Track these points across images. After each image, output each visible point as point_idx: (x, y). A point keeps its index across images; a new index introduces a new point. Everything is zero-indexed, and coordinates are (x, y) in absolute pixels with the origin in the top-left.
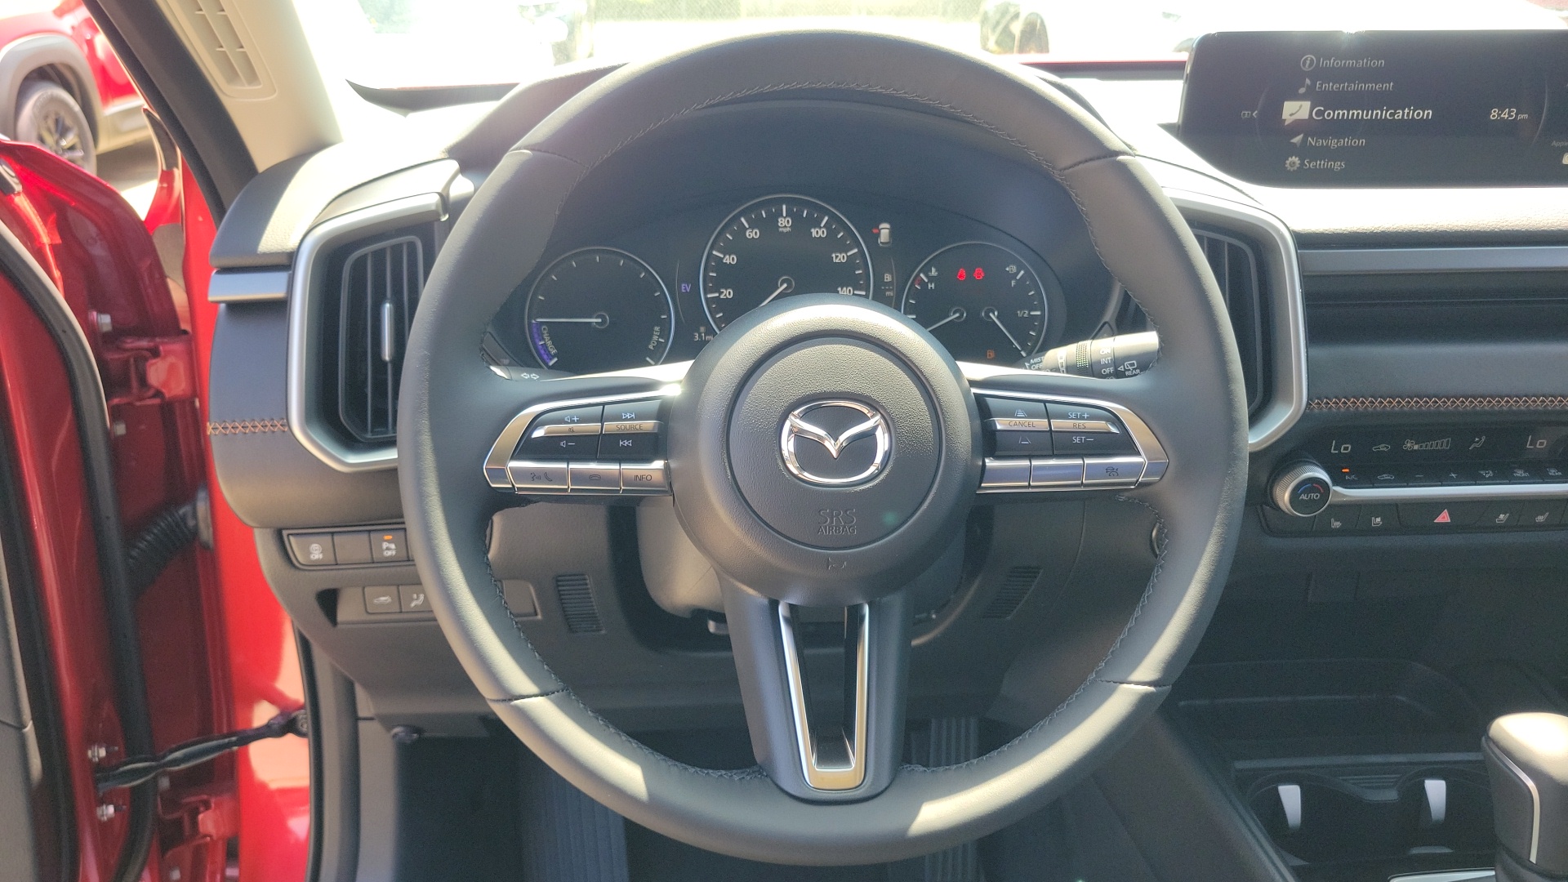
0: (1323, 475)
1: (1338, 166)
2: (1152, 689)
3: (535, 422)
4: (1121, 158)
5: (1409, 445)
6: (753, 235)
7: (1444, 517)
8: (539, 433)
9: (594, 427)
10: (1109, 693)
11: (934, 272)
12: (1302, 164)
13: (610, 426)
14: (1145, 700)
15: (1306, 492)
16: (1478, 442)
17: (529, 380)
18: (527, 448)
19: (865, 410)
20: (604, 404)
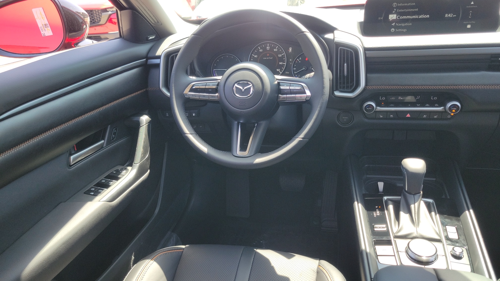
0: (373, 104)
1: (405, 30)
2: (302, 139)
3: (193, 86)
4: (304, 33)
5: (400, 98)
6: (261, 51)
7: (408, 115)
8: (194, 87)
9: (204, 87)
10: (294, 140)
11: (300, 59)
12: (395, 30)
13: (207, 87)
14: (300, 141)
15: (368, 107)
16: (418, 97)
17: (194, 78)
18: (192, 90)
19: (250, 83)
20: (207, 83)
